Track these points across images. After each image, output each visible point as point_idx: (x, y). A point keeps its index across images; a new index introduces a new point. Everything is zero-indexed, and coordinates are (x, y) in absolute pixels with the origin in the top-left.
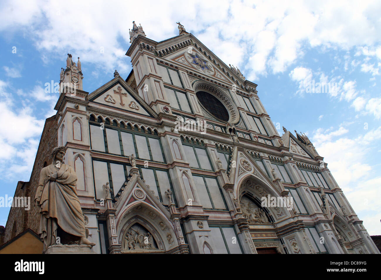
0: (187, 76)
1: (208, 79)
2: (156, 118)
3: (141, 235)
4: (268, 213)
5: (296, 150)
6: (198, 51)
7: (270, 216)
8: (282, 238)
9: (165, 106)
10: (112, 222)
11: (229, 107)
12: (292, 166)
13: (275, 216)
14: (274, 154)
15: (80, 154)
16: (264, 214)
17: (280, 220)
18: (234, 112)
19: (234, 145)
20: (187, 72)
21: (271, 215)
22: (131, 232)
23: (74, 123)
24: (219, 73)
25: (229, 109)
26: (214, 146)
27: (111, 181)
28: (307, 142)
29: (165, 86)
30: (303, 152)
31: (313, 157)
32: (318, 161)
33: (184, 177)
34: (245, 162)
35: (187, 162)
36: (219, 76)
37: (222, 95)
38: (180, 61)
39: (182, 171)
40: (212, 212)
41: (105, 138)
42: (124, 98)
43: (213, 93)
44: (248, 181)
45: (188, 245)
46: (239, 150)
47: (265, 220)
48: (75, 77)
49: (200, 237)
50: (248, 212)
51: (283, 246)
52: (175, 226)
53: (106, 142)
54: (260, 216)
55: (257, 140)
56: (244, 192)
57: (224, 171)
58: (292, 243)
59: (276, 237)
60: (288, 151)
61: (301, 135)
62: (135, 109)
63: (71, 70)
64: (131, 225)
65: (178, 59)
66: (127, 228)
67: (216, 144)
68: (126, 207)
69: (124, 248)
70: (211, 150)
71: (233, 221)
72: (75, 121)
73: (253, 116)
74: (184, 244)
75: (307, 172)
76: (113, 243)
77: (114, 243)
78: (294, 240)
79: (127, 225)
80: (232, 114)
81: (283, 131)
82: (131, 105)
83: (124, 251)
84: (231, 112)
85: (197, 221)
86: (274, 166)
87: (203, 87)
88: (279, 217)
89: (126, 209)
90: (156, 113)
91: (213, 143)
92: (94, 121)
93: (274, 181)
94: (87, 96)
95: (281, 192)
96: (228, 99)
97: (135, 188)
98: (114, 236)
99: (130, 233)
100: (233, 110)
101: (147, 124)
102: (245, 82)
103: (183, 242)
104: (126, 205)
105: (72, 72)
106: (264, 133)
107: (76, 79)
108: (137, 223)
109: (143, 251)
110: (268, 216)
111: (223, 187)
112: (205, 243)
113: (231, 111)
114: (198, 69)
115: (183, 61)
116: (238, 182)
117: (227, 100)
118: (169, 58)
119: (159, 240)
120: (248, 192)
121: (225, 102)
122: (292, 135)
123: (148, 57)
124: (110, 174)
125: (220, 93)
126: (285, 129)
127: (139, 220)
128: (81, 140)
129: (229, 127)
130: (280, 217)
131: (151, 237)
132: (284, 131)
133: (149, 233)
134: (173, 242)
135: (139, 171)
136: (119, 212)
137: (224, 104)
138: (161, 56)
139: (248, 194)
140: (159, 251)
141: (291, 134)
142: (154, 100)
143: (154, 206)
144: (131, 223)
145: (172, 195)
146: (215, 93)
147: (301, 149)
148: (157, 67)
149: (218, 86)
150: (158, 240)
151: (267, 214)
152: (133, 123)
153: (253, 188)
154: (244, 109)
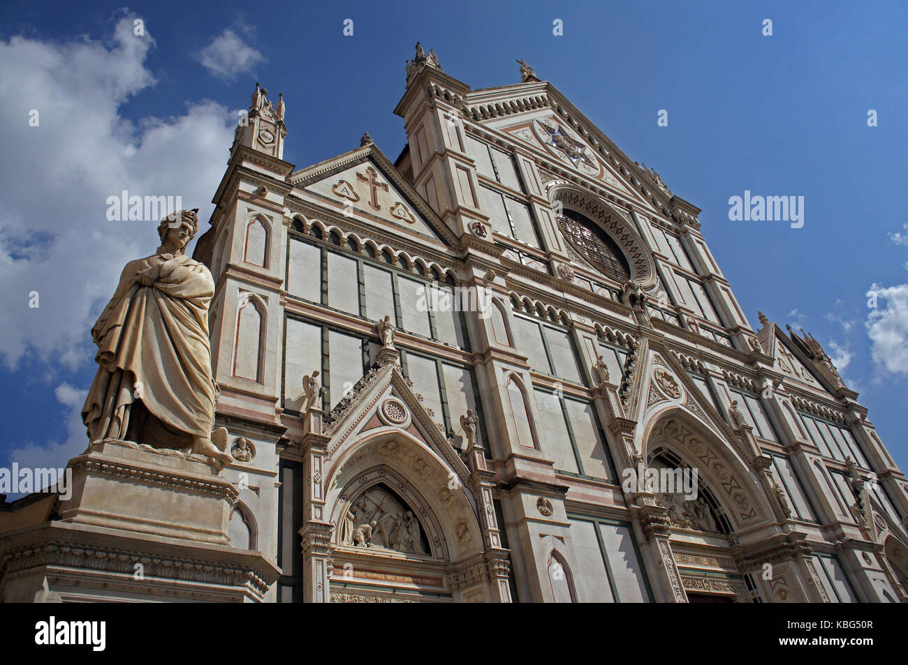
0: (535, 169)
1: (584, 184)
2: (454, 246)
3: (389, 514)
4: (716, 507)
5: (790, 367)
6: (563, 122)
7: (721, 517)
8: (750, 575)
9: (477, 221)
10: (318, 468)
11: (631, 251)
12: (782, 401)
13: (734, 517)
14: (735, 369)
15: (255, 294)
16: (707, 510)
17: (747, 529)
18: (643, 264)
19: (640, 333)
20: (536, 161)
21: (725, 515)
22: (365, 505)
23: (250, 226)
24: (609, 174)
25: (630, 255)
26: (593, 328)
27: (325, 371)
28: (817, 354)
29: (481, 184)
30: (808, 375)
31: (830, 389)
32: (843, 400)
33: (513, 386)
34: (666, 376)
35: (521, 354)
36: (609, 181)
37: (616, 223)
38: (520, 135)
39: (508, 373)
40: (576, 483)
41: (324, 272)
42: (380, 192)
43: (595, 216)
44: (670, 422)
45: (509, 553)
46: (653, 346)
47: (708, 523)
48: (267, 131)
49: (542, 536)
50: (667, 500)
51: (753, 594)
52: (478, 501)
53: (324, 282)
54: (696, 513)
55: (696, 330)
56: (660, 449)
57: (613, 388)
58: (777, 589)
59: (734, 569)
60: (772, 365)
61: (803, 338)
62: (404, 219)
63: (260, 116)
64: (367, 486)
65: (516, 131)
66: (355, 491)
67: (596, 325)
68: (358, 438)
69: (343, 540)
70: (584, 337)
71: (629, 511)
72: (254, 223)
73: (688, 279)
74: (500, 548)
75: (817, 422)
76: (313, 517)
77: (316, 517)
78: (781, 581)
79: (357, 484)
80: (638, 268)
81: (760, 321)
82: (396, 210)
83: (341, 548)
84: (637, 263)
85: (536, 498)
86: (737, 397)
87: (573, 201)
88: (745, 521)
89: (356, 442)
90: (455, 235)
91: (588, 321)
92: (302, 231)
93: (735, 431)
94: (290, 174)
95: (751, 459)
96: (629, 232)
97: (387, 396)
98: (319, 500)
99: (361, 505)
100: (641, 258)
101: (431, 256)
102: (672, 200)
103: (495, 543)
104: (358, 434)
105: (261, 120)
106: (712, 318)
107: (269, 135)
108: (382, 483)
109: (391, 554)
110: (718, 515)
111: (608, 426)
112: (555, 554)
113: (636, 260)
114: (562, 158)
115: (527, 136)
116: (645, 420)
117: (627, 235)
118: (495, 125)
119: (434, 534)
120: (669, 450)
121: (622, 239)
122: (781, 332)
123: (444, 115)
124: (325, 356)
125: (610, 216)
126: (764, 316)
127: (388, 476)
128: (262, 265)
129: (631, 292)
130: (748, 520)
131: (414, 525)
132: (762, 322)
133: (410, 514)
134: (470, 541)
135: (399, 358)
136: (338, 446)
137: (619, 245)
138: (476, 118)
139: (668, 455)
140: (434, 560)
141: (779, 330)
142: (451, 206)
143: (430, 446)
144: (367, 482)
145: (478, 426)
146: (599, 217)
147: (802, 369)
148: (467, 141)
149: (609, 201)
150: (432, 534)
151: (716, 511)
152: (396, 250)
153: (683, 443)
154: (667, 259)
